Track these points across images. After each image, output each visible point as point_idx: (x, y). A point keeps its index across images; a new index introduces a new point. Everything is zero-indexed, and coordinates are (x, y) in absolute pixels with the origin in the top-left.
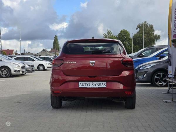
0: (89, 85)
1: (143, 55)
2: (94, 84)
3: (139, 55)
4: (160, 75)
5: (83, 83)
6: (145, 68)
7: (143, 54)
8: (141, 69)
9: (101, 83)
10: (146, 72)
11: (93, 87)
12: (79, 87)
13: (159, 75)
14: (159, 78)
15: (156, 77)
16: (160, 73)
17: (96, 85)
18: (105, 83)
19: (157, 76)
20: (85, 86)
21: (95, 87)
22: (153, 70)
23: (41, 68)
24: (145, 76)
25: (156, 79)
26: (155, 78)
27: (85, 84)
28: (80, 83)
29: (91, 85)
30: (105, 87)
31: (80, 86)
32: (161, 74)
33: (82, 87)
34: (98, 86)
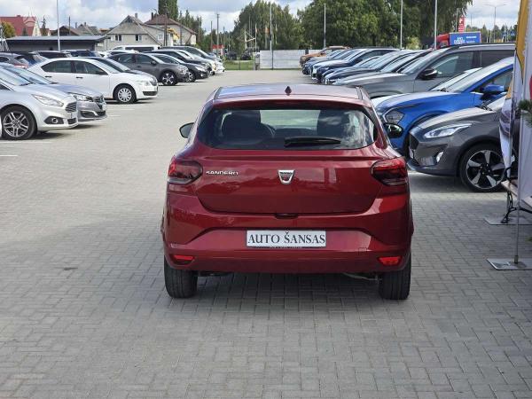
0: (275, 239)
1: (435, 72)
2: (290, 238)
3: (423, 72)
4: (482, 156)
5: (259, 233)
7: (433, 70)
8: (427, 135)
9: (312, 234)
10: (442, 147)
11: (289, 245)
12: (248, 245)
13: (480, 158)
14: (478, 165)
15: (471, 163)
16: (483, 152)
17: (298, 241)
18: (324, 233)
19: (473, 159)
20: (264, 244)
21: (293, 245)
22: (463, 142)
23: (125, 94)
24: (438, 159)
25: (471, 168)
26: (467, 167)
27: (264, 238)
28: (250, 233)
29: (282, 239)
30: (324, 245)
31: (250, 244)
32: (487, 154)
33: (256, 244)
34: (302, 244)
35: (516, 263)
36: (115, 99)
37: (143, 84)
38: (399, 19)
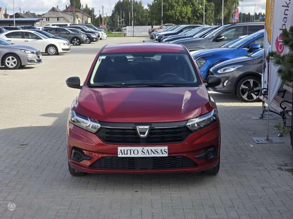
1: (223, 37)
3: (216, 37)
4: (249, 82)
6: (226, 71)
8: (219, 72)
10: (227, 78)
13: (247, 84)
14: (247, 87)
15: (243, 86)
16: (249, 80)
19: (244, 84)
22: (238, 75)
23: (52, 50)
24: (225, 84)
25: (243, 89)
26: (241, 89)
32: (252, 81)
35: (268, 140)
36: (47, 53)
37: (62, 44)
38: (203, 9)
